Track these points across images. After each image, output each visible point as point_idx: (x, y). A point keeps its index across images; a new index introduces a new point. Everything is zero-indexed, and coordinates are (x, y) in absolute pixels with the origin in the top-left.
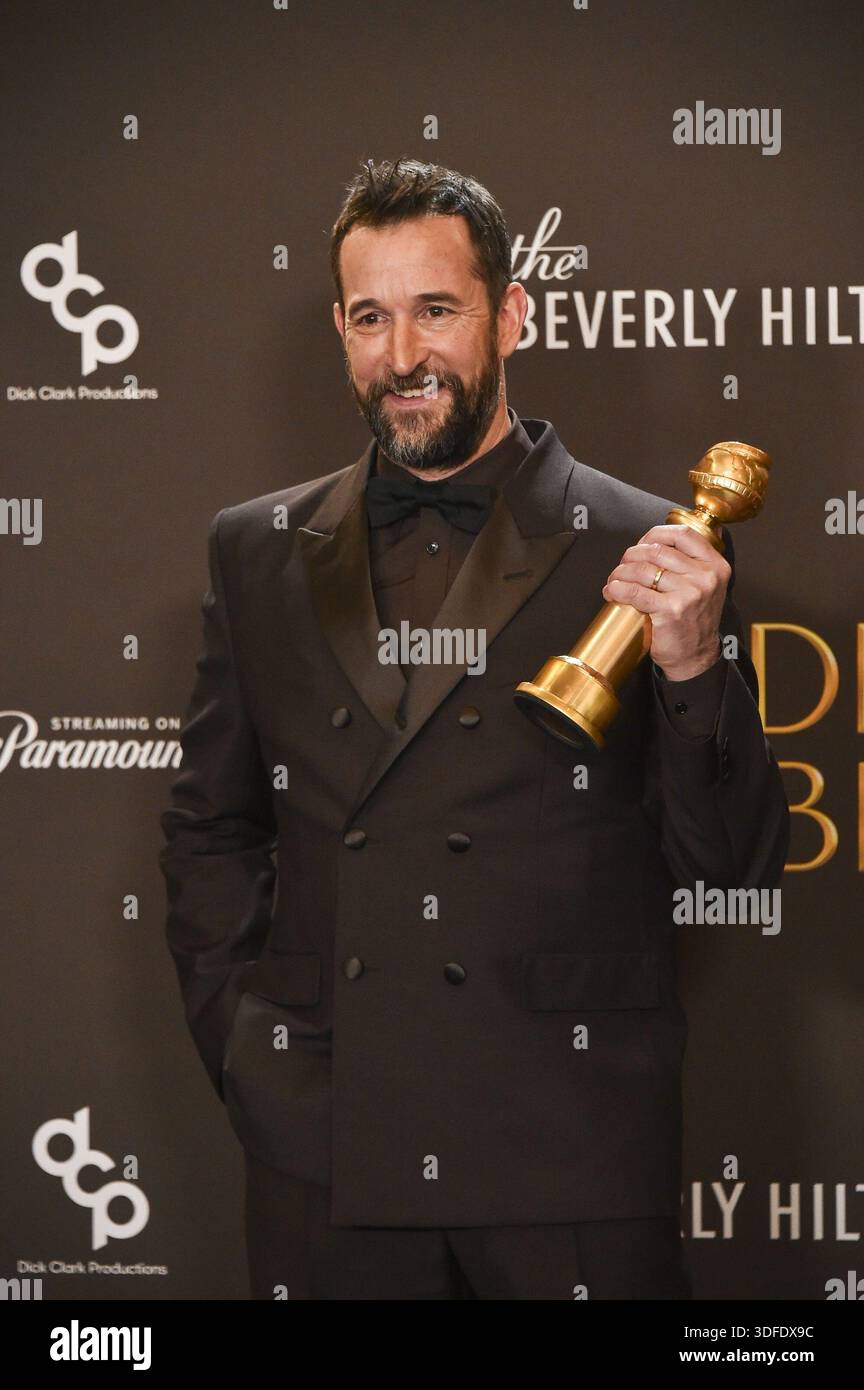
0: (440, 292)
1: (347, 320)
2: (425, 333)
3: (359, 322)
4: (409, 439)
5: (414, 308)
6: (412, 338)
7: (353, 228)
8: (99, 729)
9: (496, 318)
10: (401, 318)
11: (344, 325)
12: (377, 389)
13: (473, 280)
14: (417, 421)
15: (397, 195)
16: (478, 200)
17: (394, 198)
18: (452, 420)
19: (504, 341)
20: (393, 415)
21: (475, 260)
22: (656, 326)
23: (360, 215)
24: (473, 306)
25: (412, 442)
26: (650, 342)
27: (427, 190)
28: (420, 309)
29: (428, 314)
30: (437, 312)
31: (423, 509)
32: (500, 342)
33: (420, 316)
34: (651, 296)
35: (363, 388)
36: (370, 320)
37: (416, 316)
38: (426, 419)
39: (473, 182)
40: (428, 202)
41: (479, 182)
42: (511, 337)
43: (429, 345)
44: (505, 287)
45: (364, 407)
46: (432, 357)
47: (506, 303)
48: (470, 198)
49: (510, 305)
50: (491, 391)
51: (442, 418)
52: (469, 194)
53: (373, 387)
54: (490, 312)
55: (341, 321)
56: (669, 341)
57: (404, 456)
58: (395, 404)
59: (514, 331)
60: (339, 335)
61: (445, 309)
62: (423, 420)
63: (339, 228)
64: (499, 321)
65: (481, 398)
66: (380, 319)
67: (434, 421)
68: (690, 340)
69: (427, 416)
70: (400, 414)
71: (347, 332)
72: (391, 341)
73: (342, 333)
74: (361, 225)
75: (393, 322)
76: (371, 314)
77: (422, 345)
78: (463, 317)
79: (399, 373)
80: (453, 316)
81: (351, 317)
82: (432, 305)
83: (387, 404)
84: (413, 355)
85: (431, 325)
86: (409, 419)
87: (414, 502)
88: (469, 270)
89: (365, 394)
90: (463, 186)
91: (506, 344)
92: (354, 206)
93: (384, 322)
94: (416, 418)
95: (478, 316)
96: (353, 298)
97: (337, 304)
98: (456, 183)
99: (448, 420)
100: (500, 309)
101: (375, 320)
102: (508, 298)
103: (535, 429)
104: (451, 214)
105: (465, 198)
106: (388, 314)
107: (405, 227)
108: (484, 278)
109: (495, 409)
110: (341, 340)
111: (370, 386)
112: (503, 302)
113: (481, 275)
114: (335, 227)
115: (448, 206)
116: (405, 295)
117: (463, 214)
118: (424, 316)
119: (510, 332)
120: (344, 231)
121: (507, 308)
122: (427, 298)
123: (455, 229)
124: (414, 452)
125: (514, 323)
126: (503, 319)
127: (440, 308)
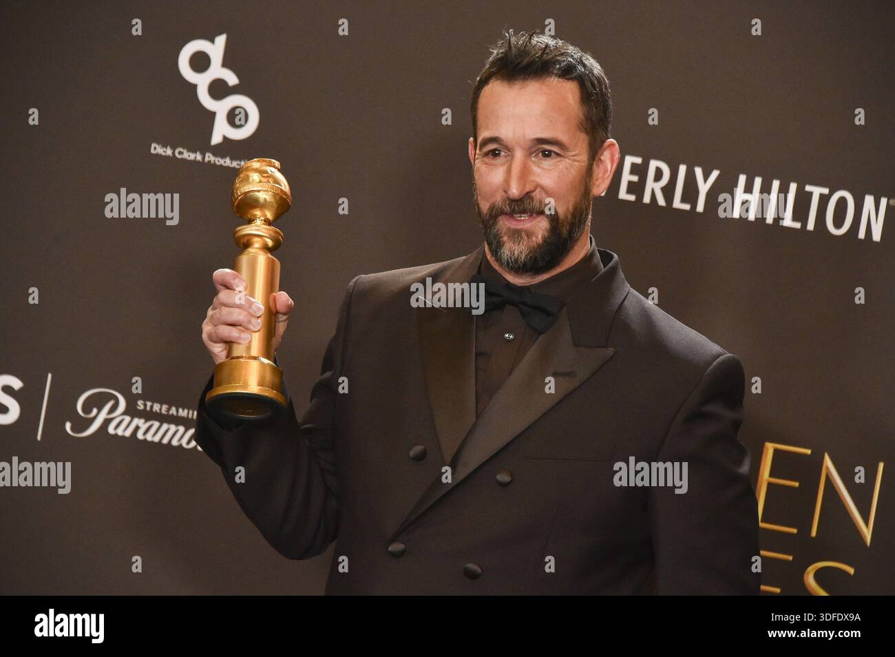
0: (553, 138)
1: (478, 151)
2: (536, 169)
3: (486, 154)
4: (514, 250)
5: (531, 148)
6: (525, 173)
7: (492, 81)
8: (173, 414)
9: (593, 164)
10: (519, 155)
11: (475, 155)
12: (494, 210)
13: (579, 133)
14: (522, 238)
15: (528, 59)
16: (591, 72)
17: (525, 61)
18: (547, 240)
19: (597, 183)
20: (504, 230)
21: (582, 117)
22: (653, 188)
23: (499, 70)
24: (576, 152)
25: (516, 253)
26: (647, 199)
27: (552, 58)
28: (534, 149)
29: (540, 154)
30: (547, 154)
31: (507, 306)
32: (594, 184)
33: (533, 155)
34: (654, 164)
35: (485, 206)
36: (495, 154)
37: (531, 154)
38: (528, 237)
39: (589, 57)
40: (552, 68)
41: (594, 58)
42: (603, 181)
43: (538, 180)
44: (603, 142)
45: (483, 222)
46: (538, 190)
47: (602, 154)
48: (585, 69)
49: (606, 156)
50: (580, 221)
51: (540, 237)
52: (584, 66)
53: (492, 208)
54: (589, 159)
55: (473, 152)
56: (661, 201)
57: (508, 263)
58: (506, 223)
59: (607, 176)
60: (471, 163)
61: (555, 152)
62: (526, 237)
63: (480, 79)
64: (595, 166)
65: (572, 225)
66: (502, 154)
67: (534, 239)
68: (677, 204)
69: (529, 234)
70: (509, 229)
71: (476, 161)
72: (509, 172)
73: (472, 161)
74: (498, 79)
75: (512, 157)
76: (496, 149)
77: (532, 178)
78: (567, 160)
79: (511, 197)
80: (559, 159)
81: (480, 149)
82: (544, 148)
83: (501, 222)
84: (524, 186)
85: (541, 164)
86: (516, 234)
87: (500, 299)
88: (576, 124)
89: (485, 212)
90: (581, 59)
91: (598, 186)
92: (493, 64)
93: (506, 157)
94: (521, 235)
95: (579, 161)
96: (484, 134)
97: (472, 139)
98: (576, 56)
99: (545, 240)
100: (597, 159)
101: (499, 155)
102: (604, 151)
103: (606, 258)
104: (568, 79)
105: (580, 67)
106: (509, 149)
107: (531, 84)
108: (587, 132)
109: (581, 235)
110: (472, 167)
111: (490, 207)
112: (600, 153)
113: (586, 129)
114: (478, 79)
115: (568, 72)
116: (524, 137)
117: (578, 81)
118: (536, 156)
119: (603, 177)
120: (484, 82)
121: (602, 158)
122: (541, 141)
123: (569, 91)
124: (516, 260)
125: (606, 171)
126: (598, 166)
127: (550, 151)
